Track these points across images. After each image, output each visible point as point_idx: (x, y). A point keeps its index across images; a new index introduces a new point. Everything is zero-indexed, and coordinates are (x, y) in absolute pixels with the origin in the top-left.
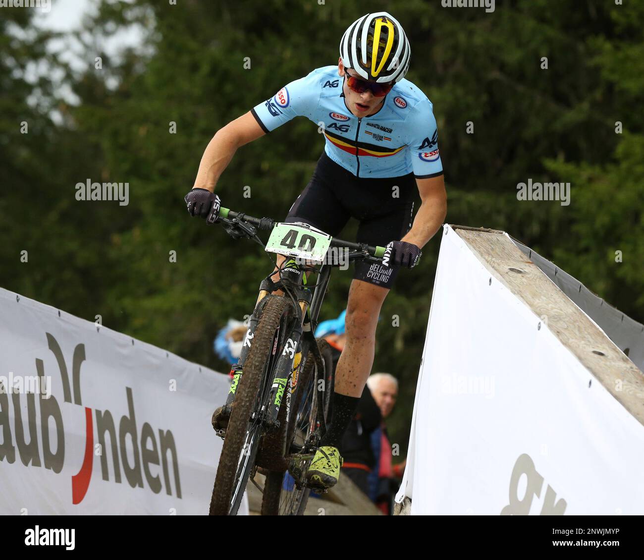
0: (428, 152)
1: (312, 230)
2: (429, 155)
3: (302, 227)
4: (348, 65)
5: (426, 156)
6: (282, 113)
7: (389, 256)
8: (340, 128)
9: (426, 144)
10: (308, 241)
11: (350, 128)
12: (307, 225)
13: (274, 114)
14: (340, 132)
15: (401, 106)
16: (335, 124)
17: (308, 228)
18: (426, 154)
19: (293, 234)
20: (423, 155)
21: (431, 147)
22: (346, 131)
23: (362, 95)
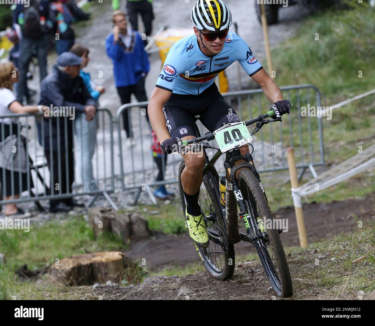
0: (251, 59)
1: (233, 125)
2: (253, 60)
3: (227, 127)
4: (202, 28)
5: (251, 61)
6: (174, 78)
7: (278, 111)
8: (201, 69)
10: (236, 132)
11: (206, 67)
12: (229, 125)
13: (171, 81)
15: (229, 42)
17: (231, 126)
18: (251, 60)
19: (226, 134)
20: (250, 62)
21: (251, 55)
23: (215, 41)
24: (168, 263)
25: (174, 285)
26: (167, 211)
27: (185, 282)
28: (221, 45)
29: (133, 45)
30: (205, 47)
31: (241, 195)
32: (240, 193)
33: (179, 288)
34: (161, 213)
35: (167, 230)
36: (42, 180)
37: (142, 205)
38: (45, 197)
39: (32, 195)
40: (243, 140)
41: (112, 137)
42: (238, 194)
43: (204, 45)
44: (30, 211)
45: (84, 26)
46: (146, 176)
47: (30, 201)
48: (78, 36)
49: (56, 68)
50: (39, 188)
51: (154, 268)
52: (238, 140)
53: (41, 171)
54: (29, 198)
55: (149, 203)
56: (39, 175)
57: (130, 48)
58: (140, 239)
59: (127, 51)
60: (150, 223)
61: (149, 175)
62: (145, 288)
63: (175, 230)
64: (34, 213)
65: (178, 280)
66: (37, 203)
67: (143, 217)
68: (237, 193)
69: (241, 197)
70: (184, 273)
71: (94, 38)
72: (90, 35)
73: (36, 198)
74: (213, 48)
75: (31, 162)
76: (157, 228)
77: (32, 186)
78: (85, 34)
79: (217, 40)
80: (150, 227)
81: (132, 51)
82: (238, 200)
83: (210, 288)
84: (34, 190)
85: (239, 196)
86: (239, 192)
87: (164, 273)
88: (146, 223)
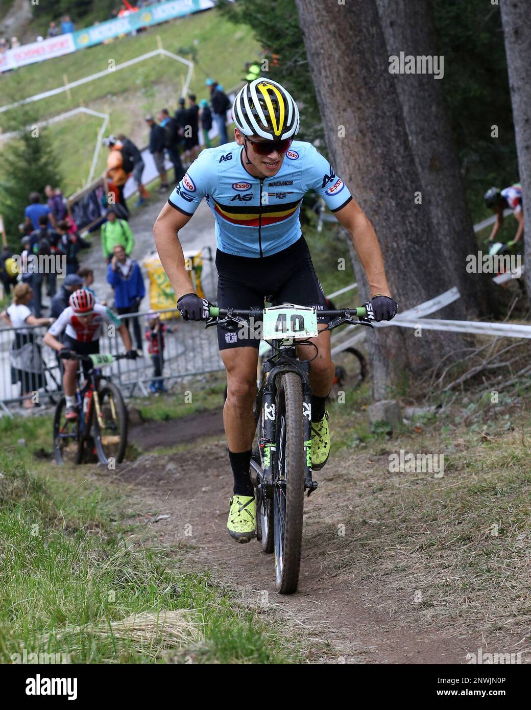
0: (332, 186)
2: (334, 188)
3: (287, 308)
4: (250, 133)
5: (332, 191)
6: (195, 197)
8: (244, 198)
9: (327, 180)
10: (297, 320)
11: (253, 196)
14: (245, 201)
15: (294, 158)
16: (239, 195)
17: (293, 308)
18: (331, 189)
19: (282, 318)
20: (329, 192)
21: (332, 181)
22: (250, 199)
23: (269, 156)
24: (158, 444)
25: (162, 462)
26: (157, 402)
27: (171, 459)
28: (278, 162)
29: (131, 274)
30: (251, 163)
31: (273, 413)
32: (272, 409)
33: (167, 464)
34: (151, 404)
35: (157, 418)
36: (54, 378)
37: (136, 398)
38: (57, 392)
39: (46, 391)
40: (303, 333)
41: (110, 343)
42: (269, 410)
43: (249, 161)
44: (46, 404)
45: (87, 253)
46: (140, 374)
47: (45, 396)
48: (82, 261)
49: (63, 287)
50: (52, 386)
51: (148, 449)
52: (295, 331)
53: (53, 372)
54: (45, 394)
55: (142, 396)
56: (52, 375)
57: (127, 276)
58: (135, 425)
59: (124, 279)
60: (143, 412)
61: (142, 373)
62: (139, 464)
63: (164, 417)
64: (49, 406)
65: (166, 458)
66: (51, 398)
67: (137, 407)
68: (268, 407)
69: (272, 416)
70: (171, 452)
71: (95, 262)
72: (91, 260)
73: (50, 394)
74: (263, 165)
75: (45, 364)
76: (149, 415)
77: (46, 384)
78: (87, 259)
79: (274, 155)
80: (144, 415)
81: (129, 279)
82: (266, 418)
83: (192, 464)
84: (48, 388)
85: (271, 413)
86: (272, 407)
87: (155, 453)
88: (139, 412)
